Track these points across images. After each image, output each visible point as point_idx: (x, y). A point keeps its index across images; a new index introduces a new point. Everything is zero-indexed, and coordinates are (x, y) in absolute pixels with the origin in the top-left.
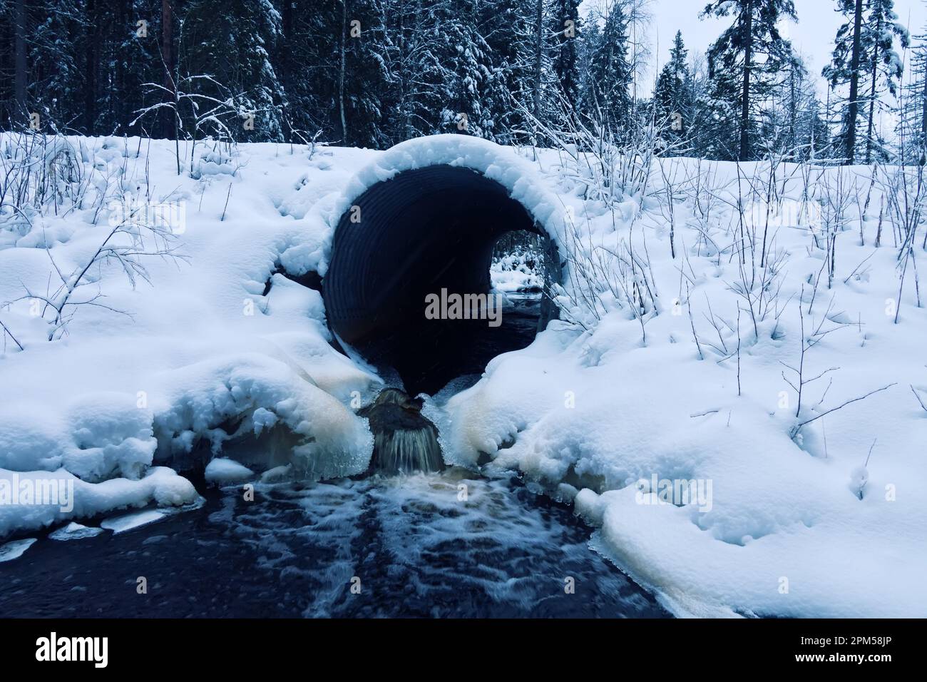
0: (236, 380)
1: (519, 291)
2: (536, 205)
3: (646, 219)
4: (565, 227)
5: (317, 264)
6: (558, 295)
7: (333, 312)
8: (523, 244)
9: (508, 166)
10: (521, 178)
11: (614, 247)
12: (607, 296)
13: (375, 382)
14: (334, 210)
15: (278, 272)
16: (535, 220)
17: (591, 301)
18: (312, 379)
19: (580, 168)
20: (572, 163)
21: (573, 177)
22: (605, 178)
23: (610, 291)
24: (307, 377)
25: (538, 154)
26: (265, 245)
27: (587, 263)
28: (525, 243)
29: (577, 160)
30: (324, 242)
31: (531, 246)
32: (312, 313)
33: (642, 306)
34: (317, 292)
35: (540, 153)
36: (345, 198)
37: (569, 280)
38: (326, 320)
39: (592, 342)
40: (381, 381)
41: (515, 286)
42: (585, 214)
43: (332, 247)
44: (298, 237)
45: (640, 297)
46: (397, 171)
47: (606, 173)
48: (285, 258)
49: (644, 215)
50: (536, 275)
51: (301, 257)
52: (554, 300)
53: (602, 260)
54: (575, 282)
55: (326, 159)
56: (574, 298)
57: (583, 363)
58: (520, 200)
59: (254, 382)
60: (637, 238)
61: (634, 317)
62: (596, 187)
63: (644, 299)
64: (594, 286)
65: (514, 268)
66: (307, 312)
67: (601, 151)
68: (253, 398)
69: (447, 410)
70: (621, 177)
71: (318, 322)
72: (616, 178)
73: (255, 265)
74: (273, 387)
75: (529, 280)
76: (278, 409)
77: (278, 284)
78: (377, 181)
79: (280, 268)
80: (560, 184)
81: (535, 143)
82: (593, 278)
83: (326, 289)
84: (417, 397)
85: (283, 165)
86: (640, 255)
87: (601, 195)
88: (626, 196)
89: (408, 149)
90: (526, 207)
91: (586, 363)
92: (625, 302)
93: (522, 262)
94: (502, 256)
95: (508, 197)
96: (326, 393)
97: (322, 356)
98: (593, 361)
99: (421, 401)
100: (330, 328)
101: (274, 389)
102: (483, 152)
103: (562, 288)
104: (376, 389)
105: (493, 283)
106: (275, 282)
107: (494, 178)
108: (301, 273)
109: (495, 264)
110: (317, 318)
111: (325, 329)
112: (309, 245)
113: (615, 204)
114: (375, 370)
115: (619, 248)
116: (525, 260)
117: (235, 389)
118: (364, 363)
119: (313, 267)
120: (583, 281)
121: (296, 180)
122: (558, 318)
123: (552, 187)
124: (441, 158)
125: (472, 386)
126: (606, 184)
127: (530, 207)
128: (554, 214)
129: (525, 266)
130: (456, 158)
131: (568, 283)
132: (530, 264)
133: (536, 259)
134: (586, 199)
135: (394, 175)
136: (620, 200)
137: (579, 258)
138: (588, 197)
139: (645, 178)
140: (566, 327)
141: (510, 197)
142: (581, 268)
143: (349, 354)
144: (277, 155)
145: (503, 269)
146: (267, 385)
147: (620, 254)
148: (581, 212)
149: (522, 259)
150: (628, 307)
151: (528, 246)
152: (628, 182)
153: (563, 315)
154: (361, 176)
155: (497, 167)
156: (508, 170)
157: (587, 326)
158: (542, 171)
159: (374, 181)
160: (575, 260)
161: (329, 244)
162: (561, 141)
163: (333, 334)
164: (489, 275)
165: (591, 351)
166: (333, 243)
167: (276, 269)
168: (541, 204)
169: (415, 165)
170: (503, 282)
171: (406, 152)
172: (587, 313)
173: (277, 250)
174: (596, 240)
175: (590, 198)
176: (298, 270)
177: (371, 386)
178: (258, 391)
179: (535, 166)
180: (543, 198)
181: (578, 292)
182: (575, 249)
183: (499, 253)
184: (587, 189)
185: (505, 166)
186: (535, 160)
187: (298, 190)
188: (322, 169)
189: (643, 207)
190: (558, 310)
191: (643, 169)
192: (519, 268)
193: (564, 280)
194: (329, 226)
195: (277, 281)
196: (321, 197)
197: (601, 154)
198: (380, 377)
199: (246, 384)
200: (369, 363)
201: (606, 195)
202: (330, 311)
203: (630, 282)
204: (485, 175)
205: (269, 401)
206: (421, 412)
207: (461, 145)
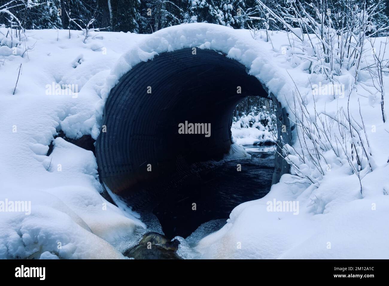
0: (26, 228)
1: (255, 145)
2: (269, 80)
3: (361, 88)
4: (294, 98)
5: (91, 129)
6: (289, 153)
7: (104, 168)
8: (258, 105)
9: (246, 48)
10: (257, 59)
11: (334, 113)
12: (329, 155)
13: (139, 227)
14: (105, 85)
15: (59, 136)
16: (269, 92)
17: (316, 159)
18: (87, 226)
19: (305, 47)
20: (298, 43)
21: (299, 55)
22: (327, 56)
23: (332, 150)
24: (84, 225)
25: (271, 37)
26: (48, 115)
27: (313, 127)
28: (260, 105)
29: (302, 40)
30: (97, 111)
31: (264, 107)
32: (87, 170)
33: (359, 163)
34: (90, 153)
35: (272, 35)
36: (114, 76)
37: (298, 141)
38: (98, 175)
39: (318, 193)
40: (143, 225)
41: (251, 141)
42: (310, 85)
43: (103, 116)
44: (75, 107)
45: (357, 156)
46: (156, 53)
47: (326, 51)
48: (65, 125)
49: (359, 86)
50: (269, 131)
51: (78, 124)
52: (286, 158)
53: (325, 125)
54: (302, 142)
55: (98, 42)
56: (302, 156)
57: (310, 212)
58: (257, 76)
59: (41, 230)
60: (354, 105)
61: (353, 172)
62: (319, 63)
63: (360, 157)
64: (318, 146)
65: (251, 125)
66: (83, 169)
67: (322, 33)
68: (40, 244)
69: (199, 251)
70: (339, 55)
71: (92, 177)
72: (335, 56)
73: (39, 131)
74: (57, 234)
75: (263, 136)
76: (60, 252)
77: (59, 146)
78: (139, 62)
79: (61, 133)
80: (289, 60)
81: (268, 27)
82: (317, 139)
83: (98, 150)
84: (173, 240)
85: (62, 48)
86: (356, 120)
87: (323, 70)
88: (343, 70)
89: (165, 36)
90: (261, 81)
91: (314, 211)
92: (345, 160)
93: (257, 120)
94: (240, 115)
95: (247, 74)
96: (99, 238)
97: (95, 206)
98: (319, 209)
99: (177, 243)
100: (101, 182)
101: (57, 236)
102: (226, 37)
103: (292, 148)
104: (140, 233)
105: (234, 139)
106: (56, 144)
107: (235, 58)
108: (78, 137)
109: (235, 122)
110: (92, 173)
111: (98, 183)
112: (84, 114)
113: (335, 77)
114: (139, 216)
115: (339, 115)
116: (260, 119)
117: (26, 236)
118: (129, 210)
119: (88, 132)
120: (309, 142)
121: (73, 59)
122: (289, 172)
123: (282, 63)
124: (192, 42)
125: (219, 230)
126: (327, 61)
127: (265, 81)
128: (285, 87)
129: (259, 124)
130: (204, 43)
131: (297, 143)
132: (264, 122)
133: (269, 118)
134: (310, 73)
135: (153, 57)
136: (338, 73)
137: (306, 124)
138: (312, 71)
139: (359, 55)
140: (296, 180)
141: (249, 73)
142: (308, 131)
143: (117, 203)
144: (58, 40)
145: (242, 126)
146: (51, 232)
147: (340, 120)
148: (306, 84)
149: (257, 118)
150: (347, 164)
151: (262, 107)
152: (345, 58)
153: (293, 170)
154: (127, 57)
155: (238, 50)
156: (247, 51)
157: (314, 180)
158: (274, 50)
159: (137, 62)
160: (303, 125)
161: (101, 113)
162: (289, 26)
163: (103, 186)
164: (230, 133)
165: (317, 201)
166: (103, 112)
167: (57, 134)
168: (274, 79)
169: (170, 48)
170: (242, 137)
171: (163, 38)
172: (313, 168)
173: (58, 118)
174: (320, 108)
175: (314, 72)
176: (76, 134)
177: (136, 230)
178: (44, 238)
179: (267, 46)
180: (275, 74)
181: (305, 151)
182: (302, 116)
183: (238, 112)
184: (311, 64)
185: (244, 48)
186: (268, 41)
187: (75, 67)
188: (94, 50)
189: (358, 79)
190: (289, 166)
191: (357, 48)
192: (254, 125)
193: (294, 141)
194: (101, 98)
195: (58, 143)
196: (94, 74)
197: (322, 36)
198: (143, 222)
199: (34, 232)
200: (133, 210)
201: (327, 69)
202: (101, 168)
203: (349, 142)
204: (228, 56)
205: (53, 246)
206: (177, 252)
207: (208, 32)
